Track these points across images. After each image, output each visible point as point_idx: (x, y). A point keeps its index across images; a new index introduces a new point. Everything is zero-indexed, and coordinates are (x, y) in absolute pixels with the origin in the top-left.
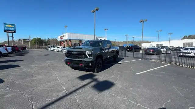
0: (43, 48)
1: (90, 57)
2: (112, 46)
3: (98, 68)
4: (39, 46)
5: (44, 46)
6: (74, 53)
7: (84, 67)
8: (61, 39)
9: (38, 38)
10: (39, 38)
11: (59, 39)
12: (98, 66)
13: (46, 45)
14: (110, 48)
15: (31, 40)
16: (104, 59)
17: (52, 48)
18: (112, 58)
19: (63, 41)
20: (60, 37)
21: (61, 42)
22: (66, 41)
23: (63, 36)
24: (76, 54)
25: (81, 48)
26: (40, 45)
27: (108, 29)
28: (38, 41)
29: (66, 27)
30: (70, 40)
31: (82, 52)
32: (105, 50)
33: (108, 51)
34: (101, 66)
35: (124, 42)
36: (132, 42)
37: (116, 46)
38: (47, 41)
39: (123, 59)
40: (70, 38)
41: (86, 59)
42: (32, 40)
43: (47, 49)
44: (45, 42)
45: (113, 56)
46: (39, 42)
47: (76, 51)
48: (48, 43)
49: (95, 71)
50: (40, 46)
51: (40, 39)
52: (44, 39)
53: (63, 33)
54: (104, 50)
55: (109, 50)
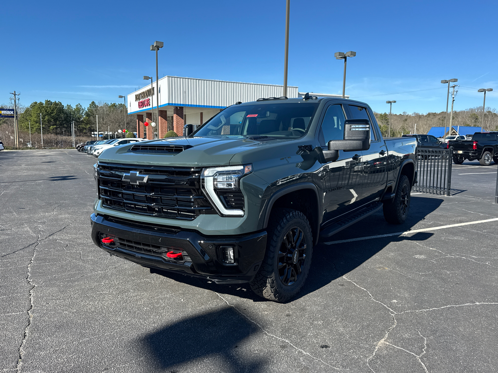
0: (69, 145)
1: (228, 206)
2: (378, 138)
3: (281, 272)
4: (52, 136)
5: (73, 138)
6: (135, 179)
7: (192, 268)
8: (141, 105)
9: (48, 102)
10: (56, 104)
11: (133, 107)
12: (281, 260)
13: (80, 132)
14: (365, 147)
15: (21, 111)
16: (328, 215)
17: (97, 147)
18: (376, 204)
19: (149, 115)
20: (137, 97)
21: (140, 117)
22: (163, 113)
23: (150, 92)
24: (143, 187)
25: (177, 149)
26: (57, 134)
27: (353, 54)
28: (49, 114)
29: (158, 48)
30: (179, 110)
31: (184, 172)
32: (335, 158)
33: (352, 165)
34: (301, 262)
35: (434, 115)
36: (474, 116)
37: (393, 135)
38: (87, 115)
39: (434, 204)
40: (180, 101)
41: (202, 217)
42: (27, 111)
43: (82, 149)
44: (78, 122)
45: (380, 194)
46: (56, 120)
47: (146, 169)
48: (88, 122)
49: (268, 292)
50: (60, 138)
51: (58, 107)
52: (74, 107)
53: (146, 78)
54: (324, 161)
55: (356, 158)
